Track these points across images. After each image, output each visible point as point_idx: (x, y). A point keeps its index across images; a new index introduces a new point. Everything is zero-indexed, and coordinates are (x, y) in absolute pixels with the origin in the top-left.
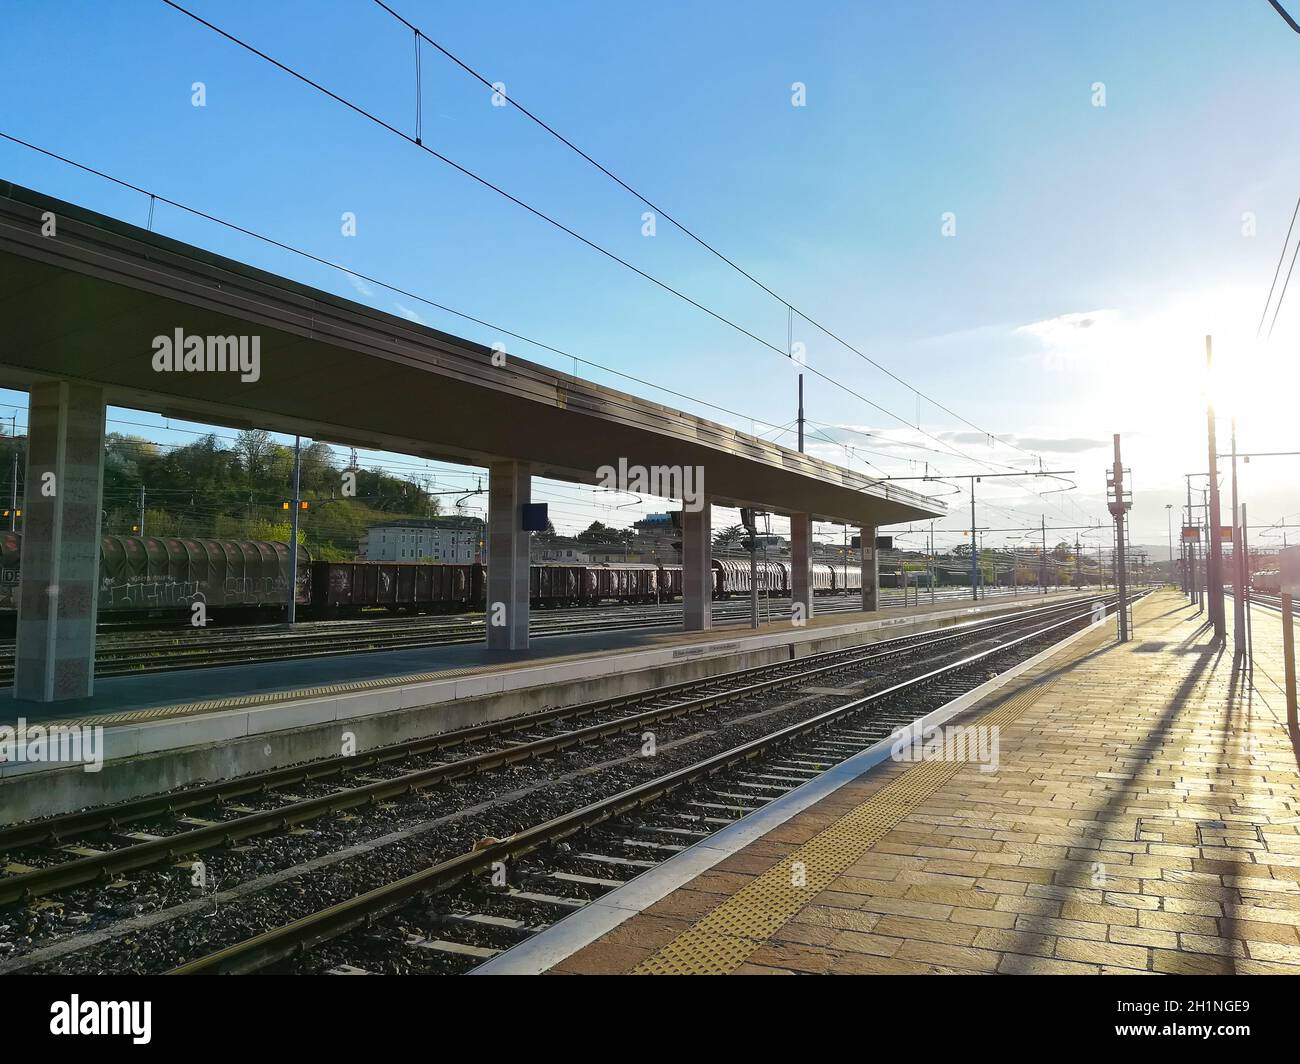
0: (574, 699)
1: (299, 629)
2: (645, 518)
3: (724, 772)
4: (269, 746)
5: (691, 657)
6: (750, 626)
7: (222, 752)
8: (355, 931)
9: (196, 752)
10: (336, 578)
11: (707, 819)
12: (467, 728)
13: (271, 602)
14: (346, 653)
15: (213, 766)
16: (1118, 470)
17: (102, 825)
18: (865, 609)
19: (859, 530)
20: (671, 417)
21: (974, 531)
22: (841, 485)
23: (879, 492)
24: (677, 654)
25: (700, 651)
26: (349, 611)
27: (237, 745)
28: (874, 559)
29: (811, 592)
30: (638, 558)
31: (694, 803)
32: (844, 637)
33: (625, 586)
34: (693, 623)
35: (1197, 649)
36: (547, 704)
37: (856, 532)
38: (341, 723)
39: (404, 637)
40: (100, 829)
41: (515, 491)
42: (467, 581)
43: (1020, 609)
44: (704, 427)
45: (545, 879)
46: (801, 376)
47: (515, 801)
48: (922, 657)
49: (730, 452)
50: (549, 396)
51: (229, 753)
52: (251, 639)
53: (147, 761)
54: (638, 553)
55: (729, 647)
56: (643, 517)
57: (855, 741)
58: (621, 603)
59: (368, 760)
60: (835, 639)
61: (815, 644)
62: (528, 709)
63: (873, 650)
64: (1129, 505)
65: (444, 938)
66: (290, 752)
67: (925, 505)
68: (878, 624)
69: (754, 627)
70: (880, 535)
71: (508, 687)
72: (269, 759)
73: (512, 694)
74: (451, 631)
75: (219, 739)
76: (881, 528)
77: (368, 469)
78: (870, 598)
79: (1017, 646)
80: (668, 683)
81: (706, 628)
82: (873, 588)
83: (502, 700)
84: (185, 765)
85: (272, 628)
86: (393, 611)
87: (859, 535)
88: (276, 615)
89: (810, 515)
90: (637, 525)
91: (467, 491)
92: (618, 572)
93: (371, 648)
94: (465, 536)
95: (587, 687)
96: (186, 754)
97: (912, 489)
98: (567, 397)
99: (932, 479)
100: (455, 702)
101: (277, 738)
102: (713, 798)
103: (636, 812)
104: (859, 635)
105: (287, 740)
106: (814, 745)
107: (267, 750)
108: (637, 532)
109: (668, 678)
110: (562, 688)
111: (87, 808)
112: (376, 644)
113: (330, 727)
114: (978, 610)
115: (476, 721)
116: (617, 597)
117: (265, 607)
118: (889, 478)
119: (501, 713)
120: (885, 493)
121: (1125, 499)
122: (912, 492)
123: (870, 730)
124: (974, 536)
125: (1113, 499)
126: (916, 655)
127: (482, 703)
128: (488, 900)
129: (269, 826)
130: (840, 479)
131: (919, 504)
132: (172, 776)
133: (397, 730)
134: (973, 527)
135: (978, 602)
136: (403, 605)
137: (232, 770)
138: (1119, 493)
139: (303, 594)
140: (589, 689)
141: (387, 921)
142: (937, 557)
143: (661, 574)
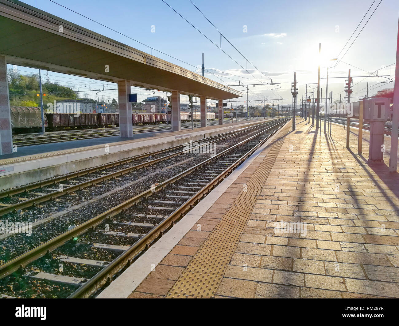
0: (151, 150)
1: (46, 134)
2: (147, 99)
3: (204, 166)
4: (74, 165)
5: (179, 138)
6: (191, 129)
7: (62, 167)
8: (133, 206)
9: (56, 167)
10: (55, 118)
11: (206, 177)
12: (125, 159)
13: (35, 126)
14: (67, 141)
15: (60, 171)
16: (295, 83)
17: (38, 187)
18: (220, 124)
19: (218, 101)
20: (174, 67)
21: (247, 101)
22: (217, 88)
23: (226, 90)
24: (176, 137)
25: (181, 137)
26: (60, 128)
27: (66, 164)
28: (222, 110)
29: (206, 120)
30: (146, 111)
31: (200, 174)
32: (217, 132)
33: (145, 119)
34: (175, 129)
35: (312, 132)
36: (144, 152)
37: (217, 102)
38: (92, 158)
39: (83, 135)
40: (38, 188)
41: (126, 90)
42: (97, 119)
43: (259, 123)
44: (182, 70)
45: (174, 193)
46: (203, 54)
47: (154, 176)
48: (239, 136)
49: (189, 78)
50: (141, 60)
51: (64, 167)
52: (33, 137)
53: (43, 170)
54: (146, 109)
55: (189, 135)
56: (146, 98)
57: (233, 158)
58: (144, 125)
59: (103, 168)
60: (215, 132)
61: (210, 134)
62: (140, 153)
63: (225, 135)
64: (297, 93)
65: (157, 206)
66: (80, 166)
67: (237, 93)
68: (225, 128)
69: (192, 130)
70: (224, 103)
71: (134, 147)
72: (75, 169)
73: (135, 149)
74: (97, 134)
75: (60, 163)
76: (224, 101)
77: (53, 83)
78: (221, 121)
79: (263, 133)
80: (174, 146)
81: (180, 130)
82: (222, 118)
83: (133, 151)
84: (53, 171)
85: (38, 134)
86: (73, 128)
87: (218, 103)
88: (38, 130)
89: (206, 97)
90: (144, 101)
91: (99, 90)
92: (143, 115)
93: (75, 139)
94: (88, 105)
95: (154, 147)
96: (53, 168)
97: (235, 89)
98: (146, 60)
99: (241, 86)
100: (121, 152)
101: (77, 163)
102: (205, 172)
103: (187, 176)
104: (221, 131)
105: (79, 163)
106: (223, 159)
107: (74, 166)
108: (144, 103)
109: (174, 144)
110: (148, 148)
111: (30, 184)
112: (76, 138)
113: (89, 159)
114: (249, 124)
115: (127, 156)
116: (143, 123)
117: (33, 128)
118: (229, 86)
119: (133, 155)
120: (227, 90)
121: (296, 91)
122: (234, 90)
123: (236, 155)
124: (247, 103)
125: (293, 91)
126: (237, 136)
127: (128, 152)
128: (161, 198)
129: (89, 185)
130: (217, 86)
131: (236, 93)
132: (50, 174)
133: (107, 160)
134: (247, 100)
135: (248, 122)
136: (76, 126)
137: (66, 172)
138: (295, 89)
139: (45, 123)
140: (155, 148)
141: (139, 203)
142: (232, 109)
143: (156, 115)
